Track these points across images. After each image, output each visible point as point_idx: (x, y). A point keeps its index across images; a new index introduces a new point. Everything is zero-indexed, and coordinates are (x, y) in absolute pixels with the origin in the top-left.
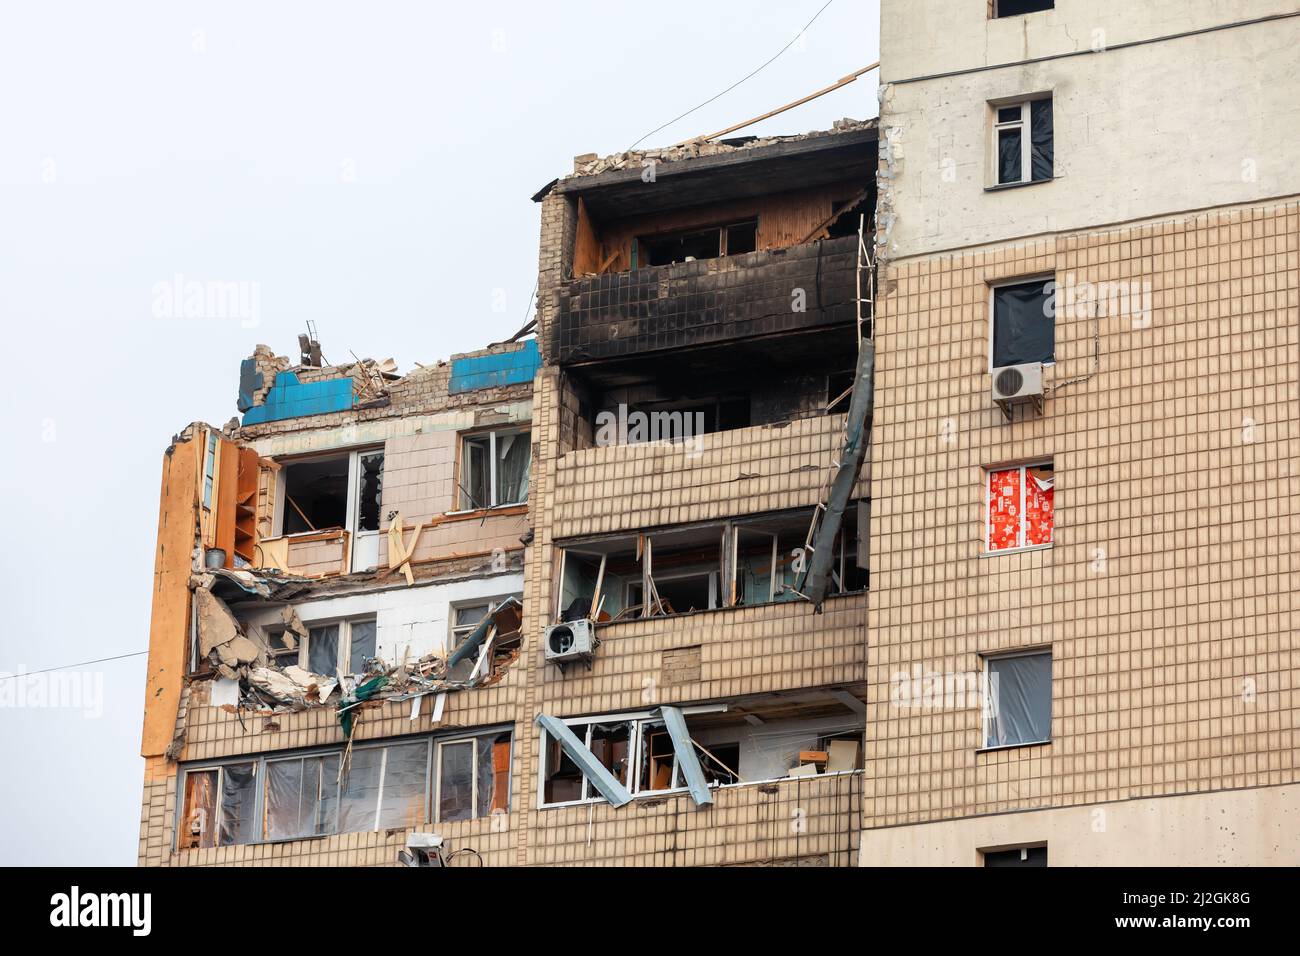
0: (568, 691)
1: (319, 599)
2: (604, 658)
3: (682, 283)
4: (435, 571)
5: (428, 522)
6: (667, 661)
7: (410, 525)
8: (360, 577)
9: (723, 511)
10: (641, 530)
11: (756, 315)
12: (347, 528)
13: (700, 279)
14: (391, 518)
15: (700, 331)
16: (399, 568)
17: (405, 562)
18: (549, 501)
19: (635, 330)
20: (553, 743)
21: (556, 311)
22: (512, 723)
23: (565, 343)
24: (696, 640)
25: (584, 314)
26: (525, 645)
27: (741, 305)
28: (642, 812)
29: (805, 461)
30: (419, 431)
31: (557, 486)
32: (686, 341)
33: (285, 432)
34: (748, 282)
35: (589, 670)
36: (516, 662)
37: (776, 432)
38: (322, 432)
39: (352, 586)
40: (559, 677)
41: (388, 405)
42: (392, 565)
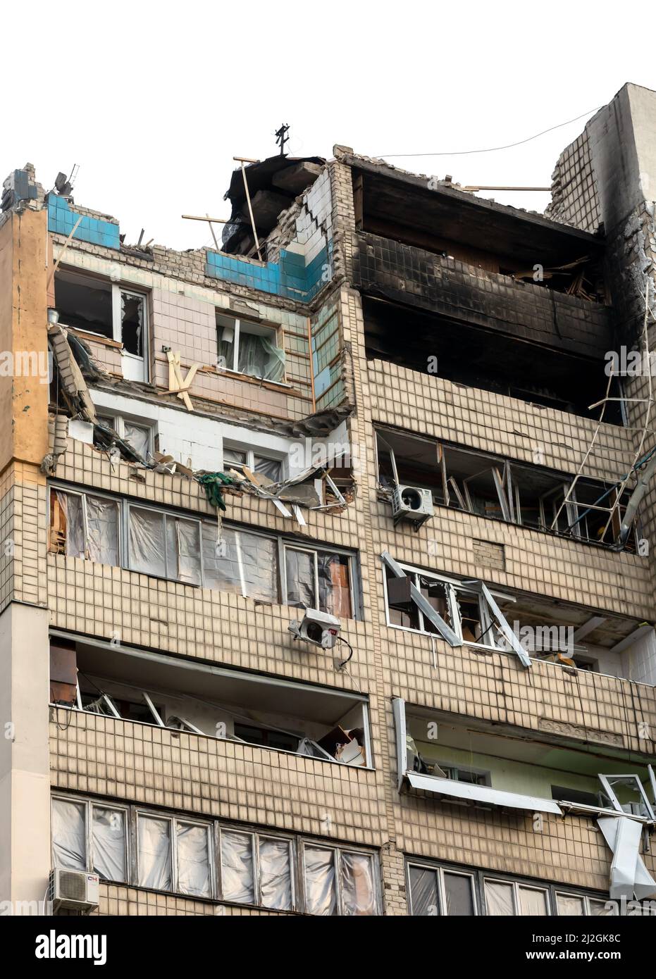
0: (399, 541)
2: (430, 528)
3: (451, 273)
4: (207, 408)
5: (202, 367)
6: (477, 548)
7: (186, 364)
8: (143, 388)
9: (506, 452)
10: (442, 441)
11: (512, 320)
12: (115, 341)
13: (464, 276)
14: (167, 350)
15: (470, 313)
16: (178, 393)
17: (183, 390)
18: (366, 390)
19: (418, 291)
21: (355, 250)
22: (357, 551)
23: (364, 276)
24: (500, 540)
25: (378, 262)
26: (359, 493)
27: (499, 308)
28: (473, 656)
29: (561, 440)
30: (182, 293)
31: (370, 381)
32: (459, 316)
34: (499, 294)
35: (415, 531)
36: (354, 504)
37: (536, 410)
38: (93, 258)
39: (136, 391)
40: (391, 527)
41: (152, 261)
42: (173, 388)
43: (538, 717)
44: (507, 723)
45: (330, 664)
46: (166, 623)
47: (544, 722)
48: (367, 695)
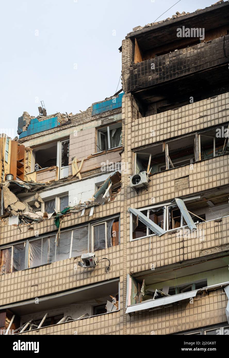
0: (140, 199)
1: (48, 190)
2: (153, 186)
3: (174, 58)
4: (89, 174)
5: (86, 158)
6: (176, 183)
7: (79, 160)
8: (62, 180)
9: (194, 129)
10: (164, 141)
11: (202, 63)
12: (57, 166)
13: (180, 56)
14: (73, 159)
15: (182, 72)
16: (76, 175)
17: (78, 172)
18: (129, 137)
19: (158, 76)
20: (135, 217)
21: (129, 75)
22: (119, 213)
23: (132, 85)
24: (187, 174)
25: (139, 74)
26: (123, 186)
27: (196, 61)
28: (170, 236)
29: (224, 108)
30: (82, 130)
31: (132, 132)
32: (177, 76)
33: (34, 138)
34: (198, 54)
35: (147, 190)
36: (120, 193)
37: (212, 100)
38: (47, 136)
39: (59, 184)
40: (136, 194)
41: (70, 123)
42: (74, 174)
43: (200, 250)
44: (184, 261)
45: (103, 271)
46: (37, 285)
47: (203, 252)
48: (119, 278)
